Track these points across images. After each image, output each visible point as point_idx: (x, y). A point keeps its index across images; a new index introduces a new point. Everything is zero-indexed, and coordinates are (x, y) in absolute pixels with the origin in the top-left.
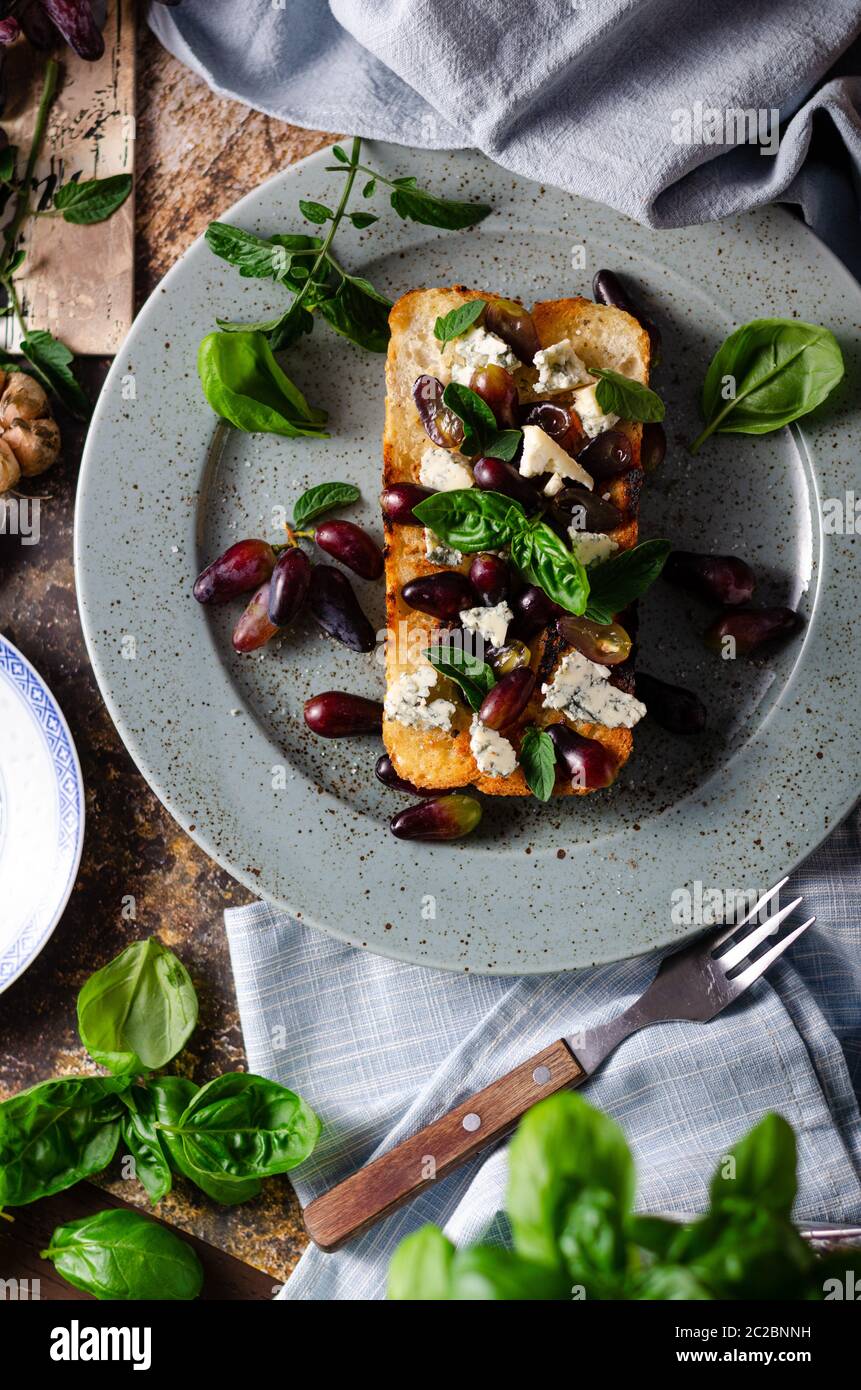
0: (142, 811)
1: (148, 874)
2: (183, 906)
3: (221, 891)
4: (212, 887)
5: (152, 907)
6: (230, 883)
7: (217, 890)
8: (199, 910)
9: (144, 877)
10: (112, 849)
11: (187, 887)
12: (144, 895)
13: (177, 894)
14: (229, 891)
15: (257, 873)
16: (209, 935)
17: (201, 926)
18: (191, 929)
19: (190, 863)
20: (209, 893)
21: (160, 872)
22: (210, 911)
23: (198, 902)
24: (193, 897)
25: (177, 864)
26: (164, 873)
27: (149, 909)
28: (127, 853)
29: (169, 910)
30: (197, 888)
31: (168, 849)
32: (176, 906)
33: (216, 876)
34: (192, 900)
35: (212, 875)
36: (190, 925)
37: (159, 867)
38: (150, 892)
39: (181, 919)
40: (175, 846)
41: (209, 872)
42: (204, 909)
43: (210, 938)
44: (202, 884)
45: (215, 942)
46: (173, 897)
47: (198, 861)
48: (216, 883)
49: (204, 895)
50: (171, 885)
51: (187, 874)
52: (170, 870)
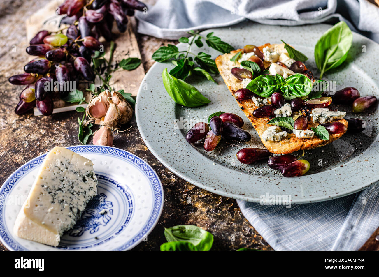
0: (182, 198)
1: (189, 214)
2: (204, 220)
3: (216, 213)
4: (213, 213)
5: (193, 222)
6: (219, 211)
7: (214, 213)
8: (210, 220)
9: (187, 215)
10: (174, 210)
11: (204, 214)
12: (189, 220)
13: (201, 217)
14: (219, 213)
15: (244, 195)
16: (216, 226)
17: (212, 224)
18: (209, 225)
19: (203, 208)
20: (212, 215)
21: (193, 212)
22: (214, 219)
23: (209, 217)
24: (207, 217)
25: (198, 209)
26: (194, 213)
27: (191, 223)
28: (179, 210)
29: (199, 222)
30: (208, 214)
31: (194, 206)
32: (201, 220)
33: (213, 210)
34: (207, 218)
35: (211, 210)
36: (208, 224)
37: (192, 211)
38: (190, 218)
39: (204, 223)
40: (196, 205)
41: (211, 209)
42: (212, 219)
43: (217, 227)
44: (209, 213)
45: (219, 227)
46: (199, 218)
47: (205, 207)
48: (214, 212)
49: (210, 215)
50: (198, 215)
51: (203, 211)
52: (196, 211)
